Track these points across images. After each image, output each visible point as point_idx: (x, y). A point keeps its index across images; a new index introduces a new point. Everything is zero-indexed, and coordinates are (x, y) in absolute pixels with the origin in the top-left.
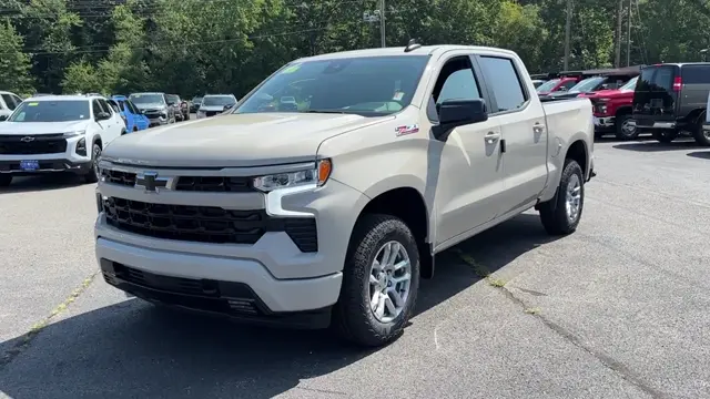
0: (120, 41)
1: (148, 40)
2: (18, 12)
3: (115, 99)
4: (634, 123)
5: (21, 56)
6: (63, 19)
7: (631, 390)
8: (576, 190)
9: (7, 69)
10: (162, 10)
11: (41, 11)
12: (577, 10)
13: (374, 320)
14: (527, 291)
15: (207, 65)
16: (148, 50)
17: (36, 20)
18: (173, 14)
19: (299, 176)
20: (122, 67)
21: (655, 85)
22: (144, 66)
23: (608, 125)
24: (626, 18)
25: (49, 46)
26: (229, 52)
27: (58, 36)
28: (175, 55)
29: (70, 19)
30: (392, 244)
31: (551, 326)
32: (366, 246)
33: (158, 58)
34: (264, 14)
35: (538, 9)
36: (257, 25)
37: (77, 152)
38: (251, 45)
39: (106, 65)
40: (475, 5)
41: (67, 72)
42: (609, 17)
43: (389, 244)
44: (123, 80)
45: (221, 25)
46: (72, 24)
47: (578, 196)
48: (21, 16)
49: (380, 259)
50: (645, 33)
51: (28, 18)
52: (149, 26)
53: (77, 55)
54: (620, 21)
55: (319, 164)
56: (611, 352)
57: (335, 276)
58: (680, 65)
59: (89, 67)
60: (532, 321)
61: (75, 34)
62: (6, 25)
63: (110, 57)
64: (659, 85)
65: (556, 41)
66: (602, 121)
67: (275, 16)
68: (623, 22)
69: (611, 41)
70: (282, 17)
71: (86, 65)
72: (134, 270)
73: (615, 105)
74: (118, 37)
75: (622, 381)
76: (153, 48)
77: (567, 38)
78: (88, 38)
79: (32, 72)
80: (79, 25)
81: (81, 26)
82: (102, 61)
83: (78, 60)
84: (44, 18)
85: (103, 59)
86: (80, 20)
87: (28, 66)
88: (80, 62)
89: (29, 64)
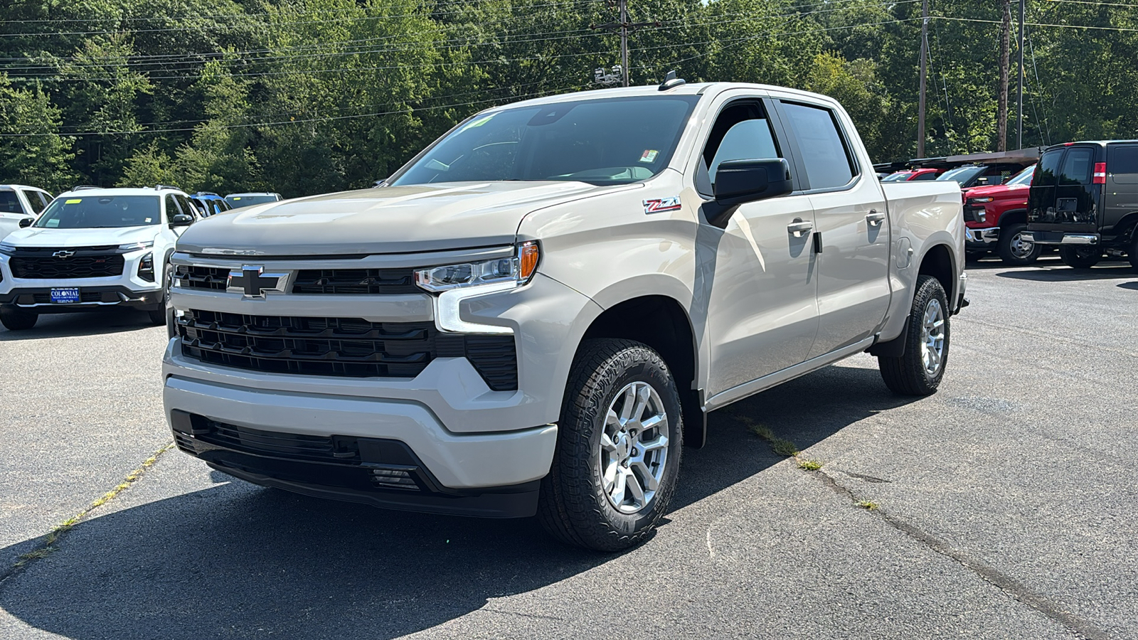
0: (210, 117)
1: (256, 114)
2: (55, 71)
3: (201, 197)
4: (1031, 238)
5: (57, 141)
6: (124, 83)
7: (1030, 616)
8: (936, 325)
9: (34, 160)
10: (277, 67)
11: (90, 71)
12: (936, 67)
13: (608, 508)
14: (858, 476)
15: (348, 154)
16: (255, 131)
17: (82, 85)
18: (294, 75)
19: (490, 268)
20: (214, 157)
21: (1062, 177)
22: (248, 156)
23: (988, 240)
24: (1015, 80)
25: (102, 124)
26: (383, 133)
27: (115, 110)
28: (297, 139)
29: (134, 83)
30: (638, 387)
31: (897, 525)
32: (595, 386)
33: (271, 142)
34: (439, 74)
35: (874, 65)
36: (428, 92)
37: (140, 274)
38: (418, 122)
39: (190, 153)
40: (773, 59)
41: (128, 165)
42: (988, 78)
43: (633, 386)
44: (215, 177)
45: (371, 91)
46: (137, 91)
47: (941, 336)
48: (58, 78)
49: (618, 408)
50: (1048, 104)
51: (69, 82)
52: (257, 94)
53: (145, 140)
54: (1007, 85)
55: (520, 249)
56: (994, 563)
57: (545, 431)
58: (1103, 143)
59: (163, 158)
60: (866, 517)
61: (142, 106)
62: (35, 93)
63: (197, 141)
64: (1070, 175)
65: (904, 117)
66: (978, 235)
67: (457, 77)
68: (1010, 88)
69: (992, 115)
70: (467, 79)
71: (158, 153)
72: (223, 425)
73: (999, 209)
74: (208, 111)
75: (1014, 603)
76: (265, 128)
77: (922, 112)
78: (161, 112)
79: (73, 165)
80: (149, 93)
81: (152, 93)
82: (182, 148)
83: (146, 147)
84: (93, 81)
85: (185, 144)
86: (150, 84)
87: (67, 156)
88: (149, 150)
89: (69, 152)
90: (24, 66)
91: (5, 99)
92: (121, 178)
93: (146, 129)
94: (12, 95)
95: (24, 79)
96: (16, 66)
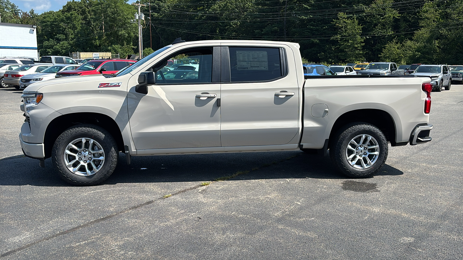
0: (422, 27)
2: (363, 11)
5: (359, 38)
6: (389, 14)
9: (350, 46)
11: (376, 10)
16: (440, 33)
17: (373, 16)
20: (419, 45)
25: (378, 32)
27: (384, 25)
29: (393, 14)
39: (409, 43)
41: (384, 48)
44: (417, 53)
46: (394, 17)
48: (364, 14)
51: (368, 15)
53: (393, 37)
59: (399, 45)
61: (396, 25)
63: (415, 38)
71: (397, 43)
74: (421, 24)
78: (403, 25)
79: (363, 48)
80: (398, 18)
81: (399, 18)
82: (406, 40)
83: (392, 41)
84: (377, 15)
85: (407, 39)
86: (398, 14)
87: (362, 44)
88: (393, 42)
89: (363, 43)
90: (353, 10)
91: (344, 23)
92: (381, 53)
93: (395, 33)
94: (347, 22)
95: (352, 15)
96: (350, 11)
